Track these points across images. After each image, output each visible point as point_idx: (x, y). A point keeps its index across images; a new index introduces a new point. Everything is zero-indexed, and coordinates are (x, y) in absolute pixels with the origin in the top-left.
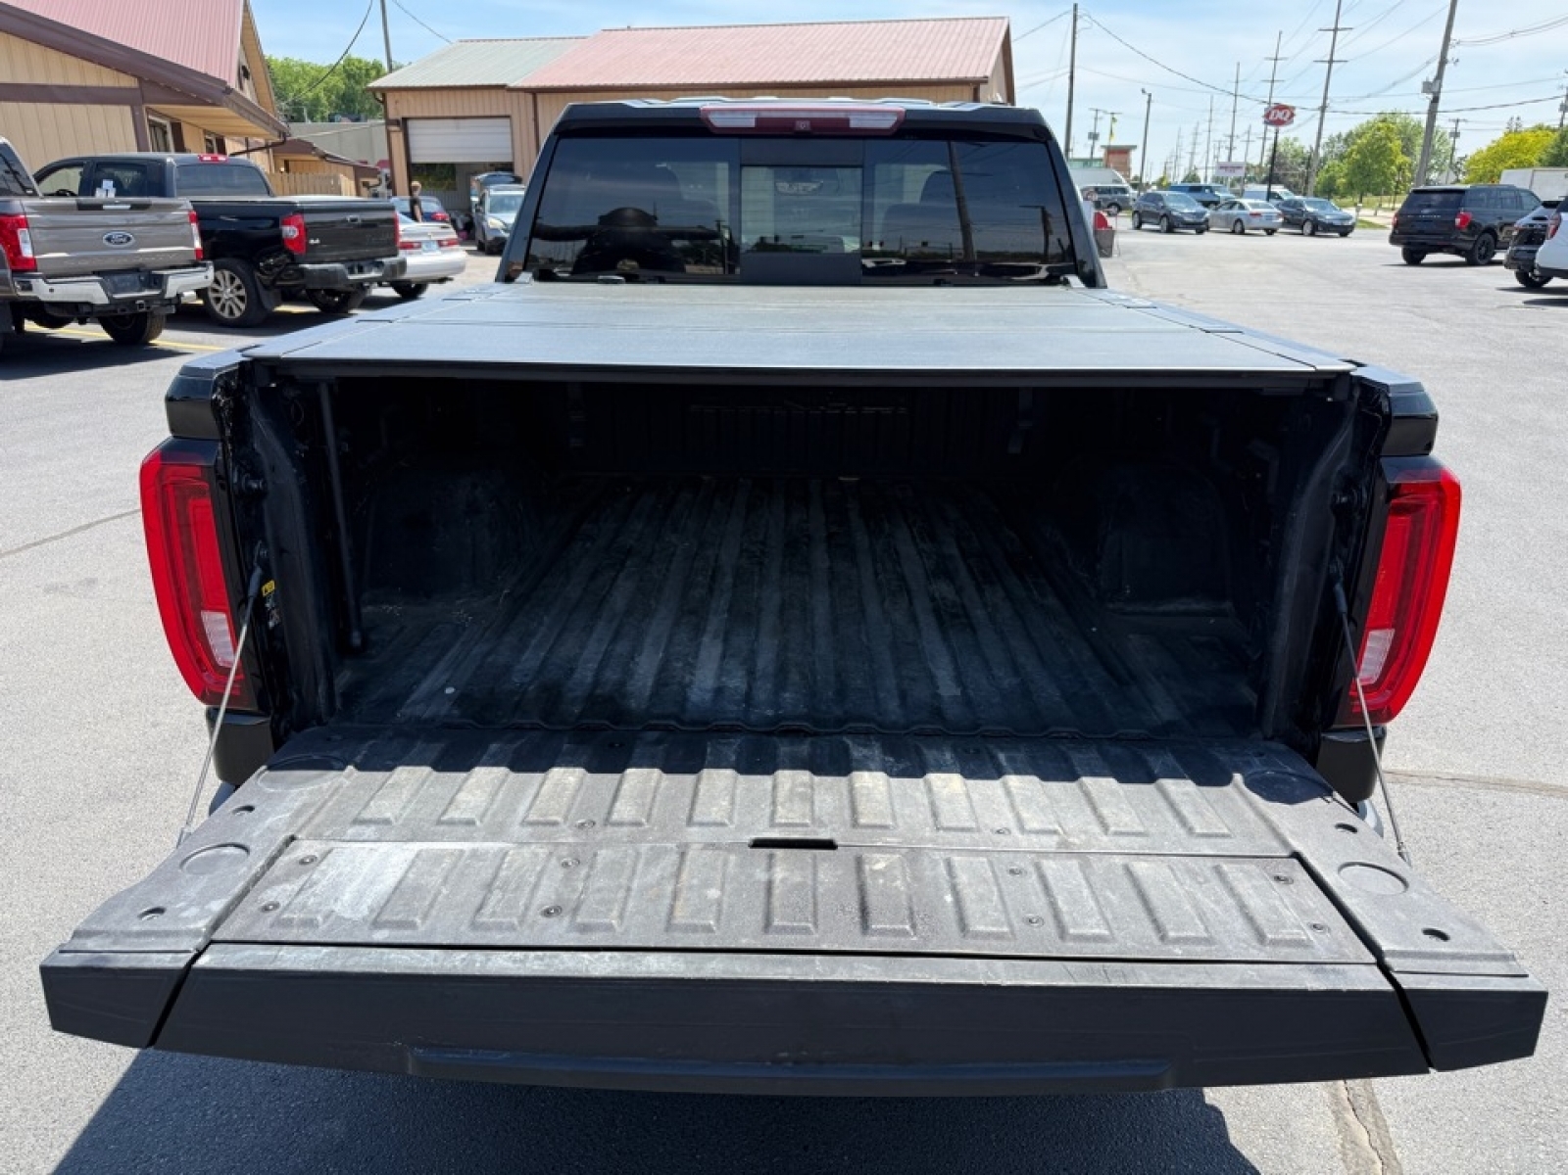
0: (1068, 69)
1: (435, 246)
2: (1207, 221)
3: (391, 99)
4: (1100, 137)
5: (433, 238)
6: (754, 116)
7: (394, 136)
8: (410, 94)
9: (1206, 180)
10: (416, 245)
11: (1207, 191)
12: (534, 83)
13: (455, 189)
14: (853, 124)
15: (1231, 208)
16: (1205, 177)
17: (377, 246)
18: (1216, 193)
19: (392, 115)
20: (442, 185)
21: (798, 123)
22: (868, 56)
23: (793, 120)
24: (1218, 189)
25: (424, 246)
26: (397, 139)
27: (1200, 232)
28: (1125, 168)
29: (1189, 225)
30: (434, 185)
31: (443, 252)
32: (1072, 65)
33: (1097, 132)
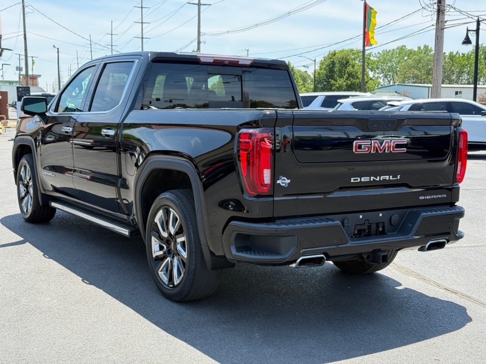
0: (23, 33)
6: (213, 59)
14: (240, 63)
21: (225, 61)
32: (25, 31)
33: (21, 67)
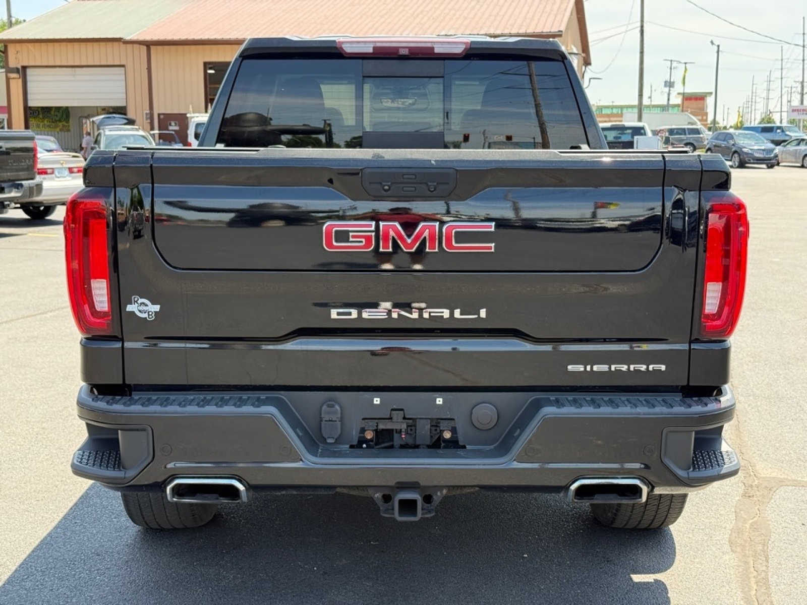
0: (639, 24)
1: (67, 172)
2: (776, 156)
3: (11, 50)
4: (676, 85)
5: (65, 166)
6: (372, 45)
7: (12, 82)
8: (30, 45)
9: (781, 122)
10: (49, 171)
11: (778, 131)
12: (148, 37)
13: (69, 131)
14: (437, 51)
15: (798, 144)
16: (780, 119)
17: (17, 170)
18: (788, 133)
19: (12, 64)
20: (56, 127)
21: (400, 50)
22: (454, 15)
23: (397, 48)
24: (789, 129)
25: (56, 172)
26: (16, 85)
27: (771, 166)
28: (702, 113)
29: (760, 161)
30: (49, 126)
31: (74, 178)
32: (642, 21)
33: (672, 80)
